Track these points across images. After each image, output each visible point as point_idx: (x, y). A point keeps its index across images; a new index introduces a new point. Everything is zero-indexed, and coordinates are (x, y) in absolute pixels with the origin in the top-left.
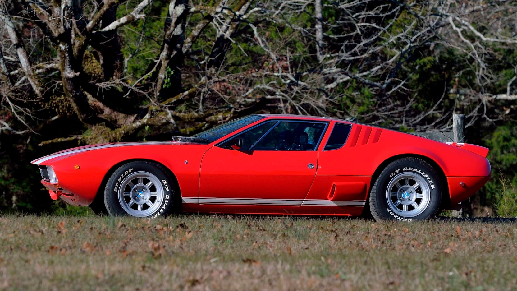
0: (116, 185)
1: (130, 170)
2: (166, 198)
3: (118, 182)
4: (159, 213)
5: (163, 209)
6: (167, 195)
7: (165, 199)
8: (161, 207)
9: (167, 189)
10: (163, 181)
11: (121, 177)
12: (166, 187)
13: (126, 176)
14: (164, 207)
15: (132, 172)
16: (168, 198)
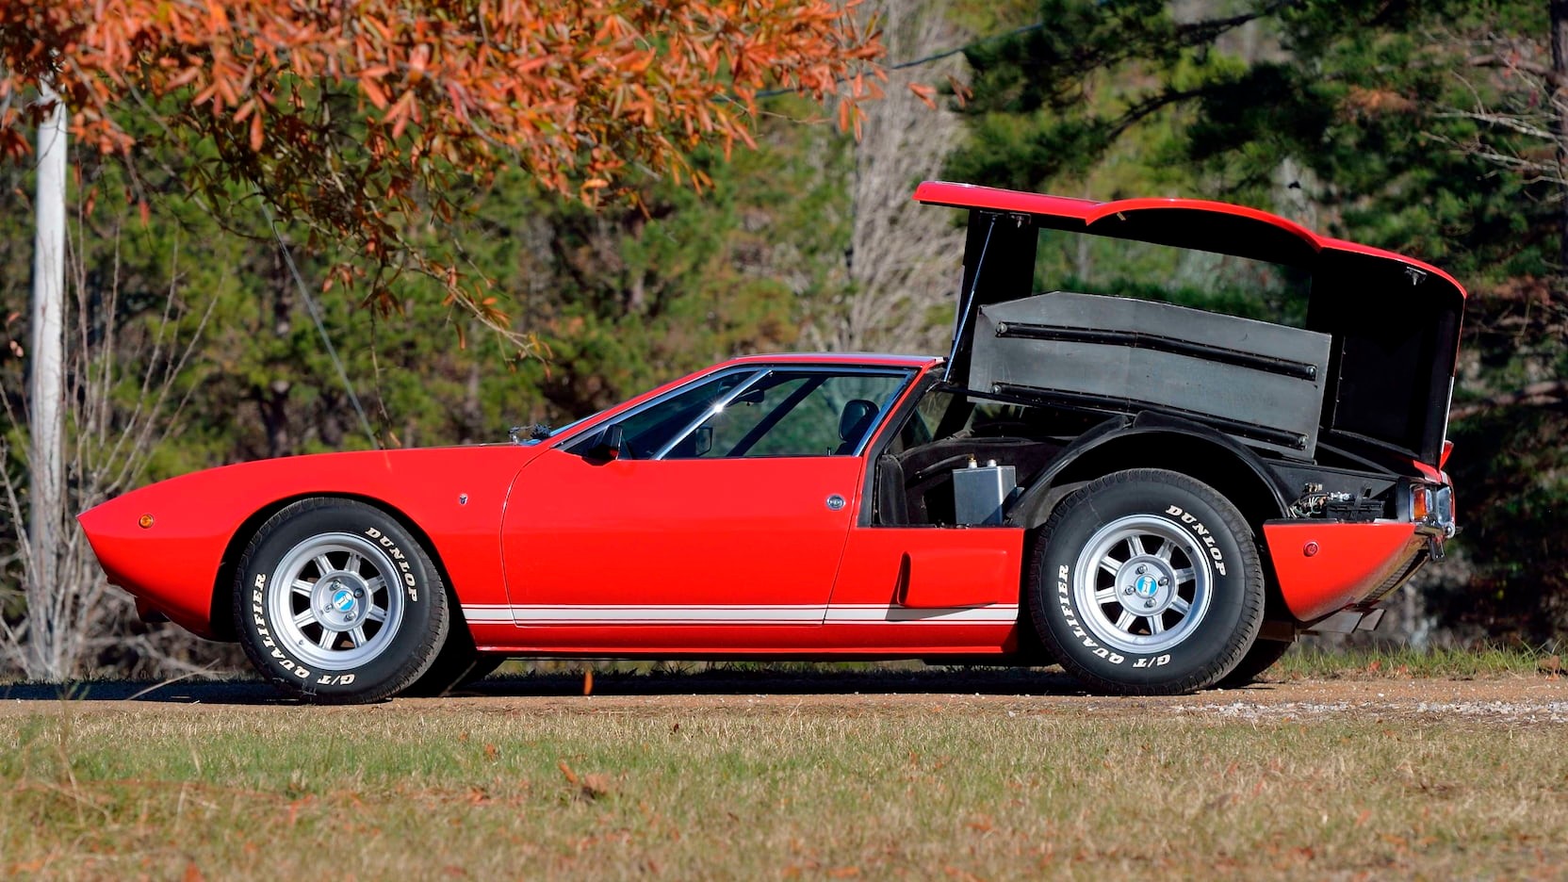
0: (385, 539)
1: (413, 592)
2: (300, 669)
3: (392, 547)
4: (265, 632)
5: (272, 648)
6: (307, 674)
7: (298, 662)
8: (279, 644)
9: (325, 680)
10: (352, 677)
11: (402, 561)
12: (331, 680)
13: (402, 574)
14: (276, 653)
15: (408, 597)
16: (297, 673)
